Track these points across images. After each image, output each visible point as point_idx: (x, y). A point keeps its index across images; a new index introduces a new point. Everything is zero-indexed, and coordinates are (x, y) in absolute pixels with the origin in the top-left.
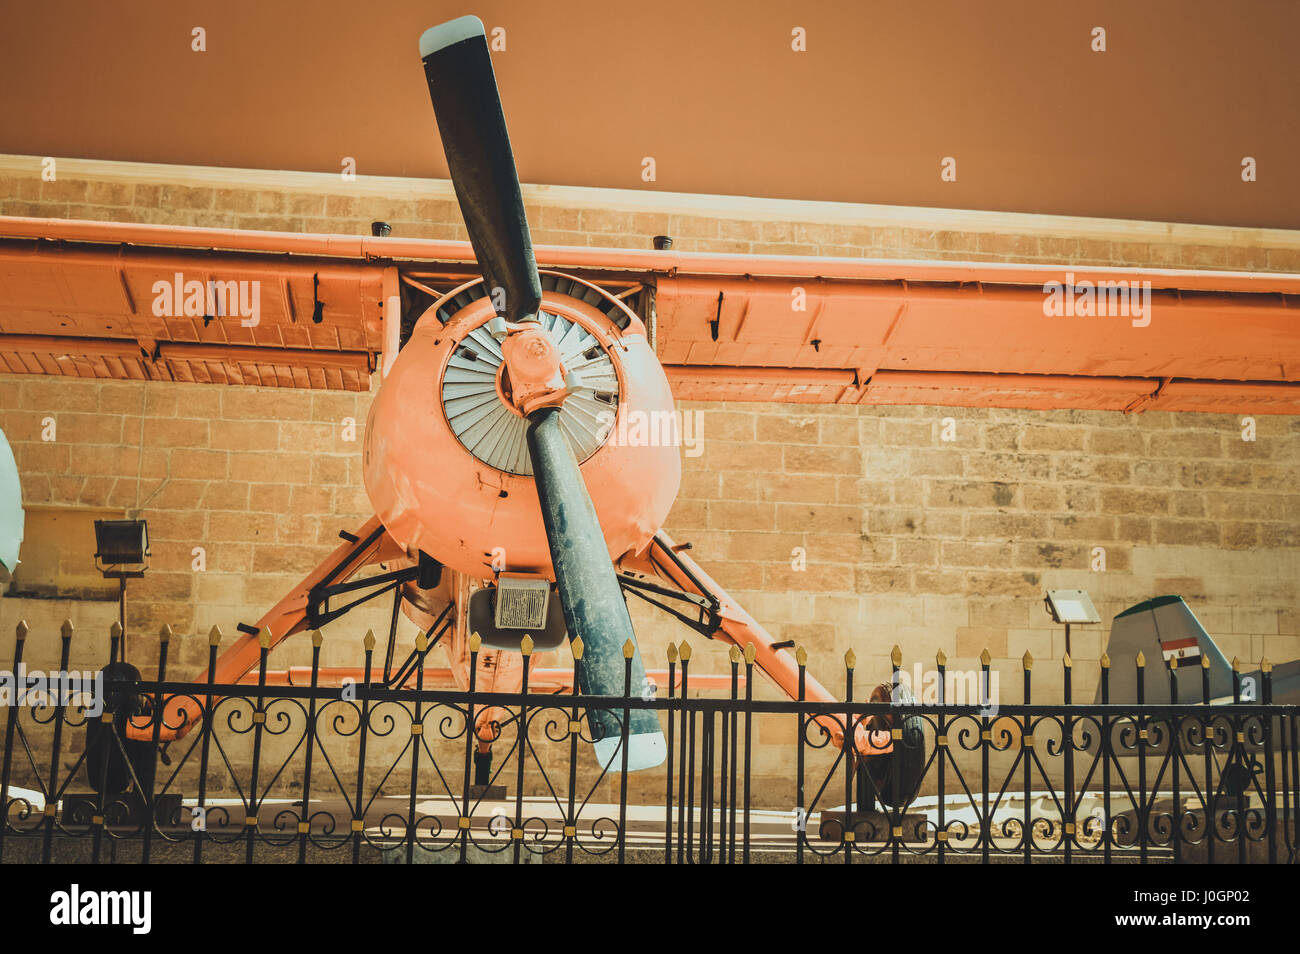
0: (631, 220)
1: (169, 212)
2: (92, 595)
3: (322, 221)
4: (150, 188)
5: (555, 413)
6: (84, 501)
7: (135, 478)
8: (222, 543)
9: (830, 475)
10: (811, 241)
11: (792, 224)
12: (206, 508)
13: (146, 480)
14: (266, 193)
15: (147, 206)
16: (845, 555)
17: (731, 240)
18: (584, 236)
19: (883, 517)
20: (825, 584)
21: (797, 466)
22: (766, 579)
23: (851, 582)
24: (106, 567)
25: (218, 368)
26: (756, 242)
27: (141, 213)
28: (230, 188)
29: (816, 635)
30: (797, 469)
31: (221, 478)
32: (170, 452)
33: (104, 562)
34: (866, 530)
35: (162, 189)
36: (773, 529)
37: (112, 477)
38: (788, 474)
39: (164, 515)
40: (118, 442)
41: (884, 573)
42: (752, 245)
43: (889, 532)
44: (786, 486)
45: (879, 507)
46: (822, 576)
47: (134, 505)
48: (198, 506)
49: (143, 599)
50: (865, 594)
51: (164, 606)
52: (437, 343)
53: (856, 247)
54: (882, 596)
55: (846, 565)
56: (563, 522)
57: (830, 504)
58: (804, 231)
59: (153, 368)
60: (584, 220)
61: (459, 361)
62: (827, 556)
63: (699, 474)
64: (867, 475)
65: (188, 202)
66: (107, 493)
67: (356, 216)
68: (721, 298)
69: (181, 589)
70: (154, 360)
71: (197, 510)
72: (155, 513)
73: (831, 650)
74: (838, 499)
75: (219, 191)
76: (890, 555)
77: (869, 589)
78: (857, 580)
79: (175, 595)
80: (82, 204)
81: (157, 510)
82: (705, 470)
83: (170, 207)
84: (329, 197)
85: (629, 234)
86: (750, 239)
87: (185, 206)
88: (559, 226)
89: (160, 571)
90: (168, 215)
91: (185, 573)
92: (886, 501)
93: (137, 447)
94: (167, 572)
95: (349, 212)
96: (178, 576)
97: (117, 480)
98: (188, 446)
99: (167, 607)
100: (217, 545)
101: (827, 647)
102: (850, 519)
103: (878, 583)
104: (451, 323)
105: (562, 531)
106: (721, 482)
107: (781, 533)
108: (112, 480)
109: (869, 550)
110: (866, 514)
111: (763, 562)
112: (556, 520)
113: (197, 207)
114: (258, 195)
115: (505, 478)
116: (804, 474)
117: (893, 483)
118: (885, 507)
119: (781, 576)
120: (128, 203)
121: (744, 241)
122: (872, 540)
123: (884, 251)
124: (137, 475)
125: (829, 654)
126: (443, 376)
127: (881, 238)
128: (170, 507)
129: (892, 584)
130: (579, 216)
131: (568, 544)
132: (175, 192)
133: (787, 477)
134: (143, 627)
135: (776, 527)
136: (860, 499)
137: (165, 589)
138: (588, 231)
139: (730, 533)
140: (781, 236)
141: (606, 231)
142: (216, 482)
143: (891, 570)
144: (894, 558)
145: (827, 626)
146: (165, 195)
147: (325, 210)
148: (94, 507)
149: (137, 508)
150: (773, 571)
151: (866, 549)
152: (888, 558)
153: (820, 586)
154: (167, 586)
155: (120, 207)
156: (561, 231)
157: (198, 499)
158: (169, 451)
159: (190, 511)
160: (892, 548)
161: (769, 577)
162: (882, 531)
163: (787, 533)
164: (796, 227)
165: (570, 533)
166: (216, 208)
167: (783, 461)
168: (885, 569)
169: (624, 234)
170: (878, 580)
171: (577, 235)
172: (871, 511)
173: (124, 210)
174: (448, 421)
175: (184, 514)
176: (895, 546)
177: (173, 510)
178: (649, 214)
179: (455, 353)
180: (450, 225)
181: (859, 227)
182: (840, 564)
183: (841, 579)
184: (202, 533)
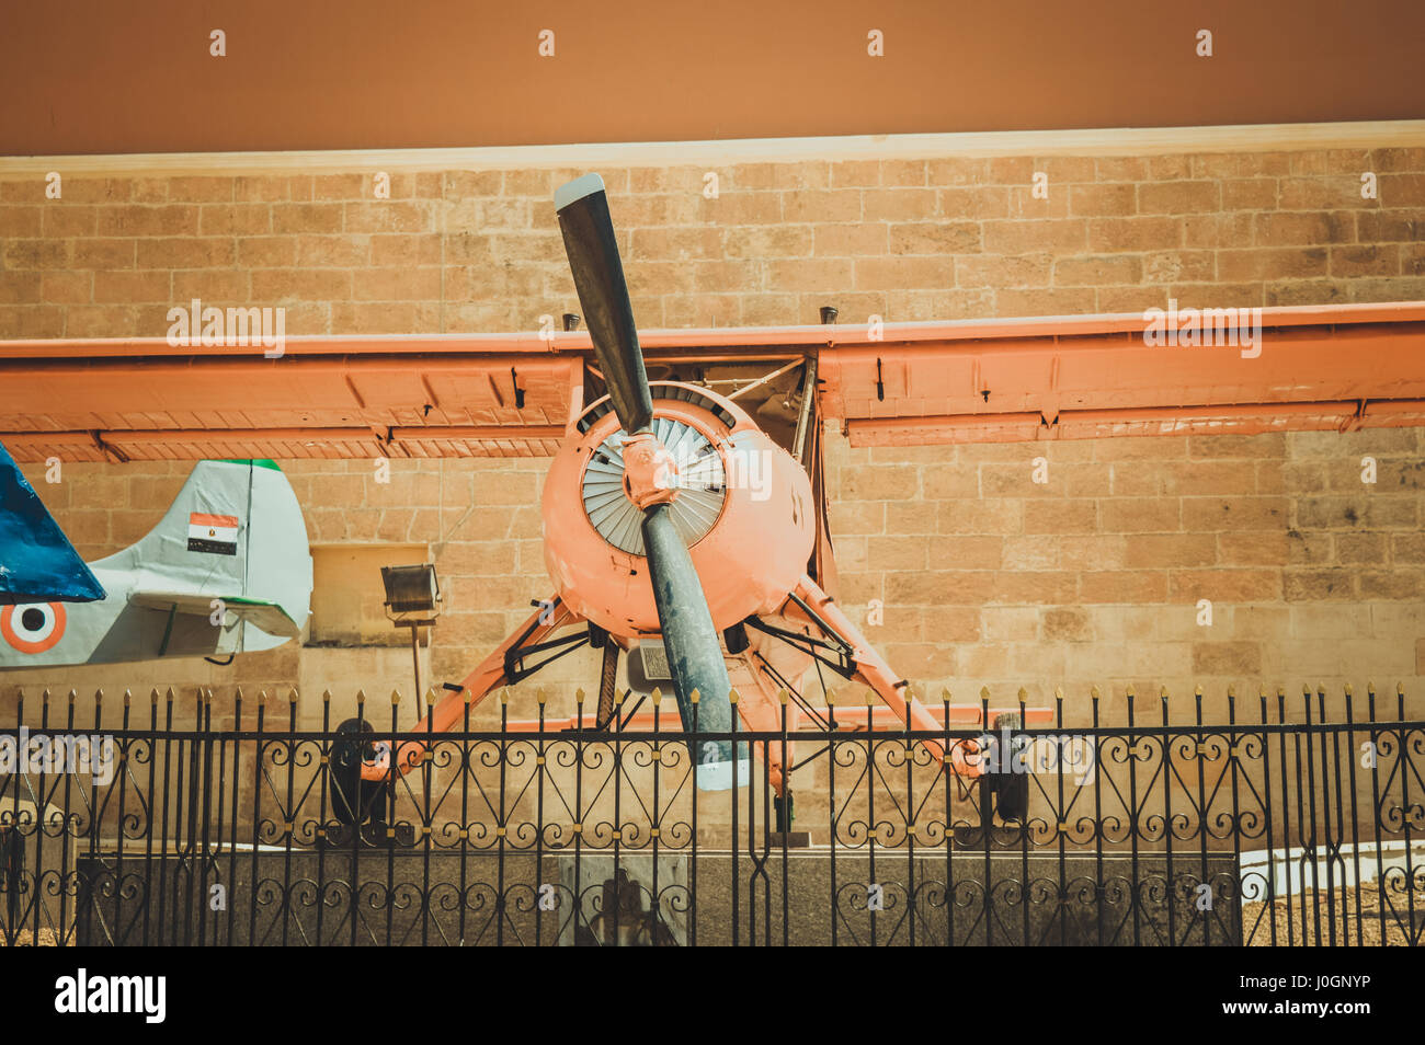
0: (988, 168)
1: (454, 201)
2: (399, 641)
3: (627, 198)
4: (431, 175)
5: (664, 507)
6: (382, 536)
7: (436, 508)
8: (535, 576)
9: (1246, 460)
10: (1212, 176)
11: (1187, 156)
12: (516, 537)
13: (448, 509)
14: (562, 171)
15: (431, 197)
16: (1271, 556)
17: (1112, 182)
18: (933, 192)
19: (1315, 508)
20: (1246, 593)
21: (1205, 451)
22: (1171, 590)
23: (1278, 589)
24: (396, 616)
25: (447, 446)
26: (1144, 182)
27: (424, 206)
28: (522, 169)
29: (1237, 655)
30: (1205, 455)
31: (531, 502)
32: (472, 477)
33: (394, 611)
34: (1294, 525)
35: (444, 176)
36: (1178, 529)
37: (409, 508)
38: (1194, 462)
39: (470, 548)
40: (415, 469)
41: (1319, 576)
42: (1137, 186)
43: (1324, 526)
44: (1193, 477)
45: (1310, 496)
46: (1242, 583)
47: (437, 539)
48: (508, 535)
49: (454, 644)
50: (1295, 603)
51: (477, 650)
52: (579, 450)
53: (1269, 177)
54: (1318, 605)
55: (1272, 568)
56: (670, 596)
57: (1248, 495)
58: (1203, 164)
59: (389, 448)
60: (932, 173)
61: (596, 465)
62: (1248, 559)
63: (1084, 467)
64: (1294, 457)
65: (475, 190)
66: (408, 527)
67: (664, 190)
68: (879, 363)
69: (494, 631)
70: (388, 442)
71: (506, 541)
72: (460, 546)
73: (1256, 672)
74: (1257, 489)
75: (508, 173)
76: (1327, 553)
77: (1300, 596)
78: (1285, 586)
79: (488, 637)
80: (359, 201)
81: (462, 542)
82: (1092, 463)
83: (454, 196)
84: (632, 169)
85: (987, 185)
86: (1135, 179)
87: (472, 194)
88: (902, 182)
89: (470, 612)
90: (453, 206)
91: (497, 612)
92: (1319, 488)
93: (435, 473)
94: (477, 612)
95: (657, 186)
96: (488, 615)
97: (417, 511)
98: (493, 468)
99: (481, 651)
100: (532, 579)
101: (1251, 668)
102: (1274, 512)
103: (1313, 589)
104: (590, 433)
105: (669, 603)
106: (1112, 476)
107: (1189, 534)
108: (411, 512)
109: (1301, 548)
110: (1295, 505)
111: (1168, 570)
112: (663, 594)
113: (484, 193)
114: (553, 174)
115: (634, 559)
116: (1214, 460)
117: (1326, 464)
118: (1318, 496)
119: (1190, 586)
120: (409, 196)
121: (1127, 181)
122: (1303, 535)
123: (1305, 179)
124: (438, 505)
125: (1253, 676)
126: (583, 478)
127: (1302, 163)
128: (475, 539)
129: (1330, 588)
130: (926, 168)
131: (674, 613)
132: (460, 179)
133: (1193, 465)
134: (456, 675)
135: (1181, 526)
136: (1286, 487)
137: (477, 631)
138: (938, 184)
139: (1126, 536)
140: (1173, 172)
141: (959, 184)
142: (525, 507)
143: (1328, 572)
144: (1332, 556)
145: (1249, 643)
146: (449, 182)
147: (629, 186)
148: (393, 543)
149: (441, 541)
150: (1180, 579)
151: (1296, 547)
152: (1324, 557)
153: (1240, 596)
154: (478, 627)
155: (400, 201)
156: (904, 188)
157: (507, 527)
158: (471, 475)
159: (497, 542)
160: (1328, 546)
161: (1176, 587)
162: (1315, 524)
163: (1196, 532)
164: (1192, 161)
165: (675, 605)
166: (507, 194)
167: (1188, 447)
168: (1320, 571)
169: (980, 186)
170: (1313, 584)
171: (925, 191)
172: (1300, 502)
173: (405, 204)
174: (588, 516)
175: (493, 545)
176: (1332, 544)
177: (481, 542)
178: (1009, 158)
179: (592, 458)
180: (775, 191)
181: (1273, 153)
182: (1263, 568)
183: (1266, 586)
184: (513, 565)
